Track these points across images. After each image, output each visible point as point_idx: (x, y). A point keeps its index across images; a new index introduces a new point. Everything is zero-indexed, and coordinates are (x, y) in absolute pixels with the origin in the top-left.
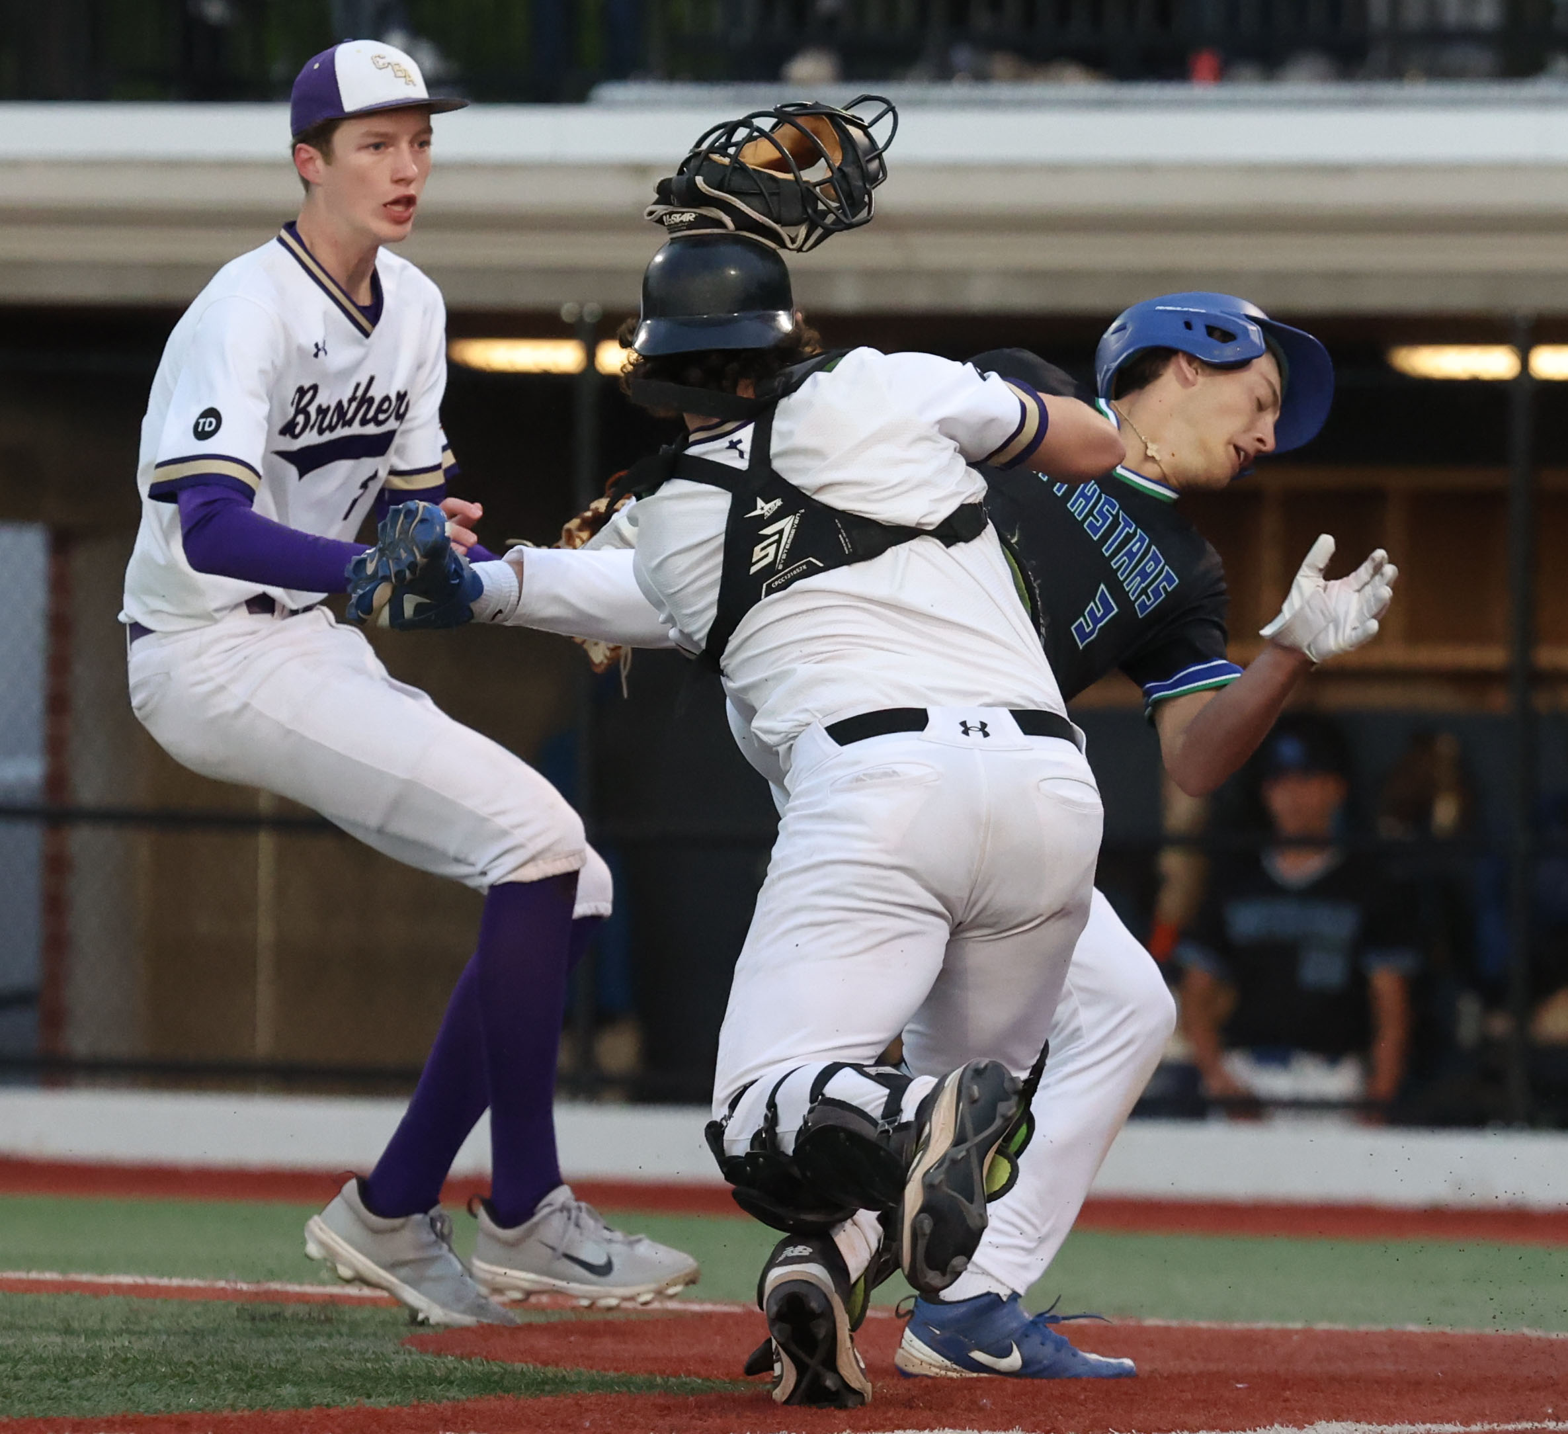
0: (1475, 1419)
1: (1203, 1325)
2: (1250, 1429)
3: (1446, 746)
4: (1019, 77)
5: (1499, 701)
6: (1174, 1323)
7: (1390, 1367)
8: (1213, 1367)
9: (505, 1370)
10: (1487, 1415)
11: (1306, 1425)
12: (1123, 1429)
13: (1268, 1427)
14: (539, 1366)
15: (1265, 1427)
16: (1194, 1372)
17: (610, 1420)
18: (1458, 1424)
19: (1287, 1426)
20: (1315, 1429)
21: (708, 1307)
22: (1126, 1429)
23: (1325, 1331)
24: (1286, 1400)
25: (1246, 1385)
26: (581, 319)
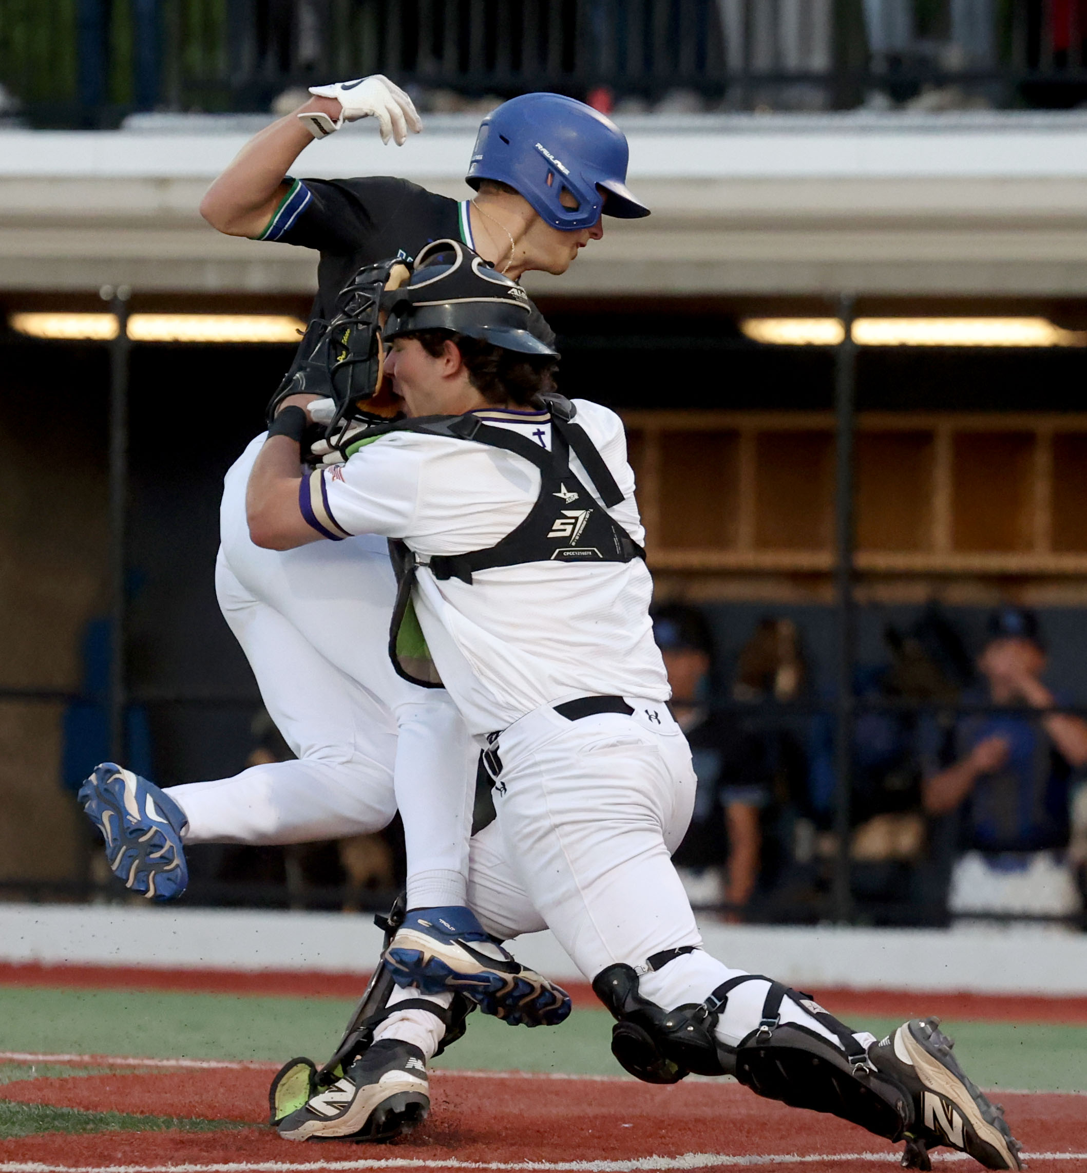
0: (809, 1152)
1: (597, 1078)
2: (634, 1159)
3: (785, 629)
4: (456, 110)
5: (828, 595)
6: (574, 1077)
7: (743, 1111)
8: (604, 1111)
9: (56, 1113)
10: (818, 1148)
11: (678, 1156)
12: (535, 1158)
13: (648, 1158)
14: (82, 1110)
15: (646, 1158)
16: (591, 1116)
17: (138, 1152)
18: (795, 1154)
19: (663, 1157)
20: (684, 1159)
21: (213, 1064)
22: (538, 1159)
23: (692, 1083)
24: (663, 1137)
25: (631, 1125)
26: (115, 297)
